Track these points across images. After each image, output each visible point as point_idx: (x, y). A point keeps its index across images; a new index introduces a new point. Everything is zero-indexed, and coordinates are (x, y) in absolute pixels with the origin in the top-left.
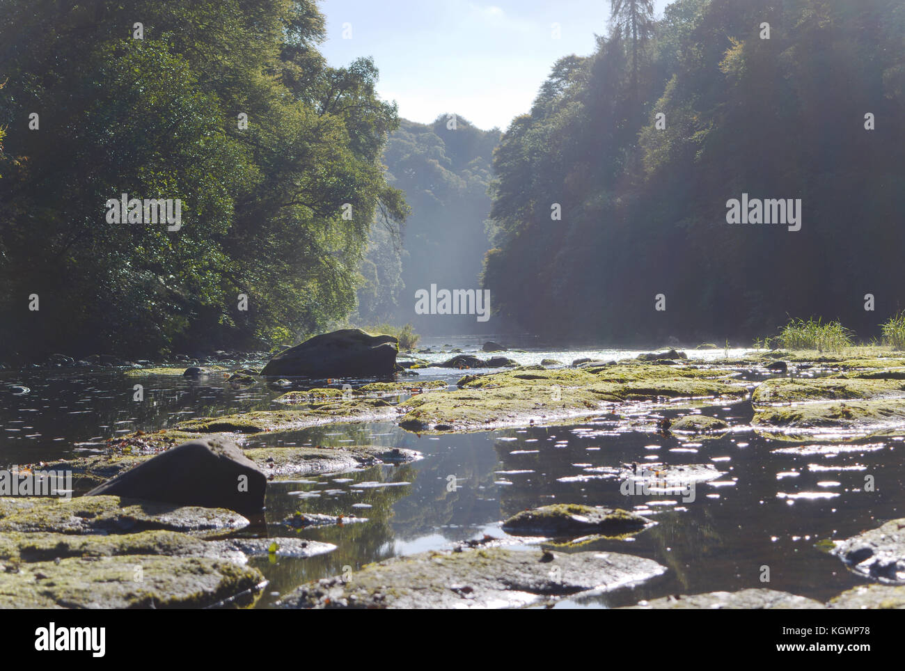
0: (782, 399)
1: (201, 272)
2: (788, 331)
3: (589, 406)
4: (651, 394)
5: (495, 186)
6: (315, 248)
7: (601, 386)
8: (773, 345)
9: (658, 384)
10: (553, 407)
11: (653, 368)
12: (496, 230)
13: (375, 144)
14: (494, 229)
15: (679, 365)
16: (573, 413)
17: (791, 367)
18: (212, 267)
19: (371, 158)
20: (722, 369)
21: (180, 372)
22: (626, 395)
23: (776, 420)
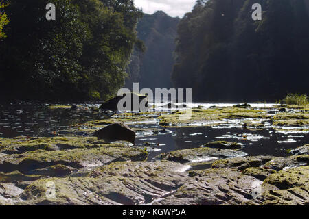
0: (283, 119)
1: (70, 71)
2: (287, 98)
3: (220, 120)
4: (239, 117)
5: (177, 39)
6: (110, 62)
7: (222, 114)
8: (282, 103)
9: (242, 114)
10: (208, 120)
11: (239, 109)
12: (177, 56)
13: (133, 23)
14: (176, 56)
15: (248, 108)
16: (215, 122)
17: (287, 110)
18: (74, 69)
19: (132, 29)
20: (263, 110)
21: (70, 107)
22: (231, 117)
23: (280, 125)
